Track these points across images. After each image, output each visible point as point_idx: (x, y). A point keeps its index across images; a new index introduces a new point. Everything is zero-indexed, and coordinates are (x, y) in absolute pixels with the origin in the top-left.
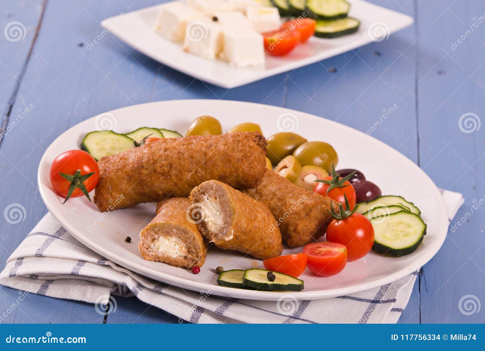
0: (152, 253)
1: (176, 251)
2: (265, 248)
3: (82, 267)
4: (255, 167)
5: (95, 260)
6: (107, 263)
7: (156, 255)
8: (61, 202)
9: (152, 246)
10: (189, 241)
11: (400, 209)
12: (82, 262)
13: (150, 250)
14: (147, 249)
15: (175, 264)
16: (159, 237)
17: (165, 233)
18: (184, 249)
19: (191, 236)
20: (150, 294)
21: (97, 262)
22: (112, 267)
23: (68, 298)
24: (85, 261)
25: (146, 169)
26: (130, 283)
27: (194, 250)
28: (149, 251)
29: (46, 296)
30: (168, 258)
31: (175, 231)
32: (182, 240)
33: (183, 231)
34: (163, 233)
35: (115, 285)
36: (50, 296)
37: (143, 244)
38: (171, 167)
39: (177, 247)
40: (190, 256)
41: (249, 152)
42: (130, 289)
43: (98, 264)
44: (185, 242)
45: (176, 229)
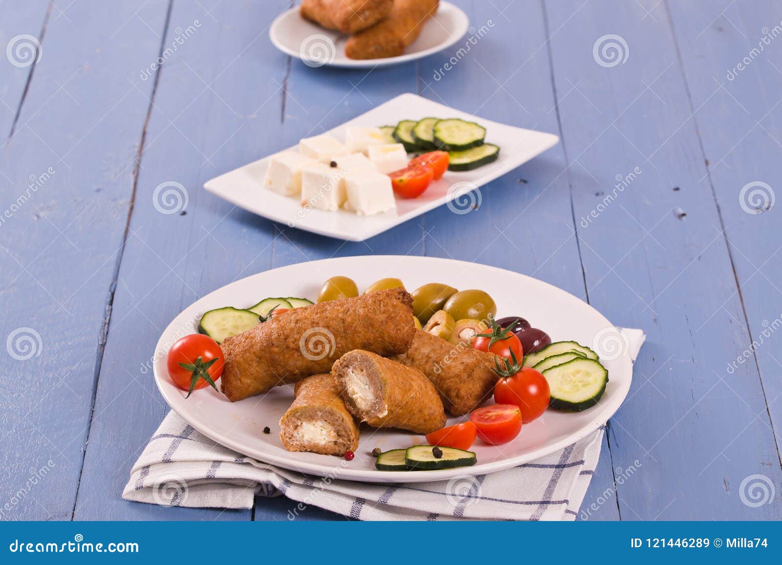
0: (296, 442)
1: (324, 437)
2: (425, 421)
3: (218, 469)
4: (403, 329)
5: (232, 459)
6: (245, 460)
7: (302, 444)
8: (184, 396)
9: (295, 434)
10: (337, 423)
11: (575, 357)
12: (217, 462)
13: (294, 439)
14: (290, 438)
15: (324, 451)
16: (302, 423)
17: (308, 417)
18: (333, 434)
19: (339, 418)
20: (301, 490)
21: (234, 461)
22: (252, 465)
23: (206, 506)
24: (221, 462)
25: (277, 347)
26: (276, 481)
27: (344, 433)
28: (292, 440)
29: (181, 507)
30: (316, 446)
31: (320, 414)
32: (329, 423)
33: (329, 413)
34: (306, 418)
35: (259, 484)
36: (186, 506)
37: (285, 434)
39: (324, 432)
40: (340, 440)
41: (393, 312)
42: (277, 488)
43: (236, 463)
44: (333, 425)
45: (321, 411)
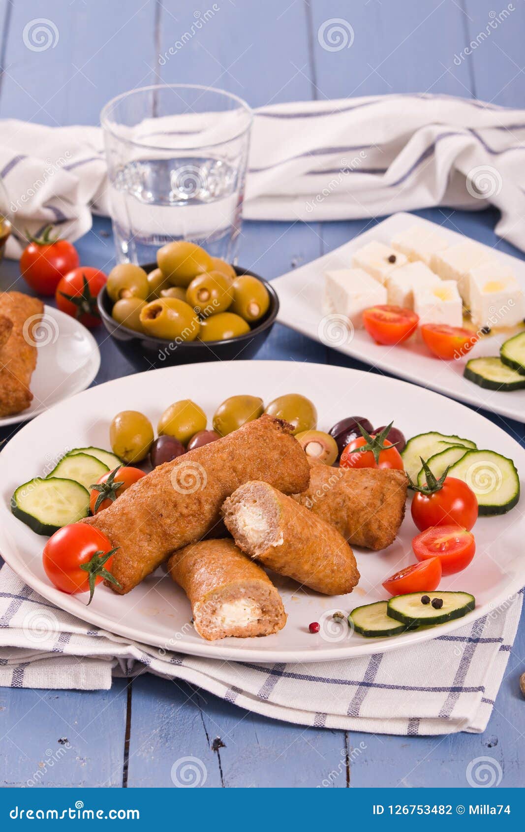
0: (215, 629)
1: (248, 616)
4: (300, 464)
5: (84, 631)
6: (100, 633)
7: (221, 630)
9: (214, 620)
10: (263, 598)
12: (66, 635)
13: (212, 626)
14: (207, 626)
15: (248, 634)
16: (221, 606)
17: (229, 597)
18: (259, 612)
19: (265, 591)
21: (86, 634)
22: (108, 639)
24: (70, 634)
26: (138, 654)
27: (270, 608)
28: (210, 628)
30: (238, 629)
31: (243, 590)
32: (254, 599)
33: (254, 587)
34: (226, 599)
35: (115, 658)
37: (201, 622)
38: (200, 503)
39: (249, 610)
40: (268, 618)
41: (282, 446)
43: (89, 635)
44: (258, 601)
45: (244, 588)
